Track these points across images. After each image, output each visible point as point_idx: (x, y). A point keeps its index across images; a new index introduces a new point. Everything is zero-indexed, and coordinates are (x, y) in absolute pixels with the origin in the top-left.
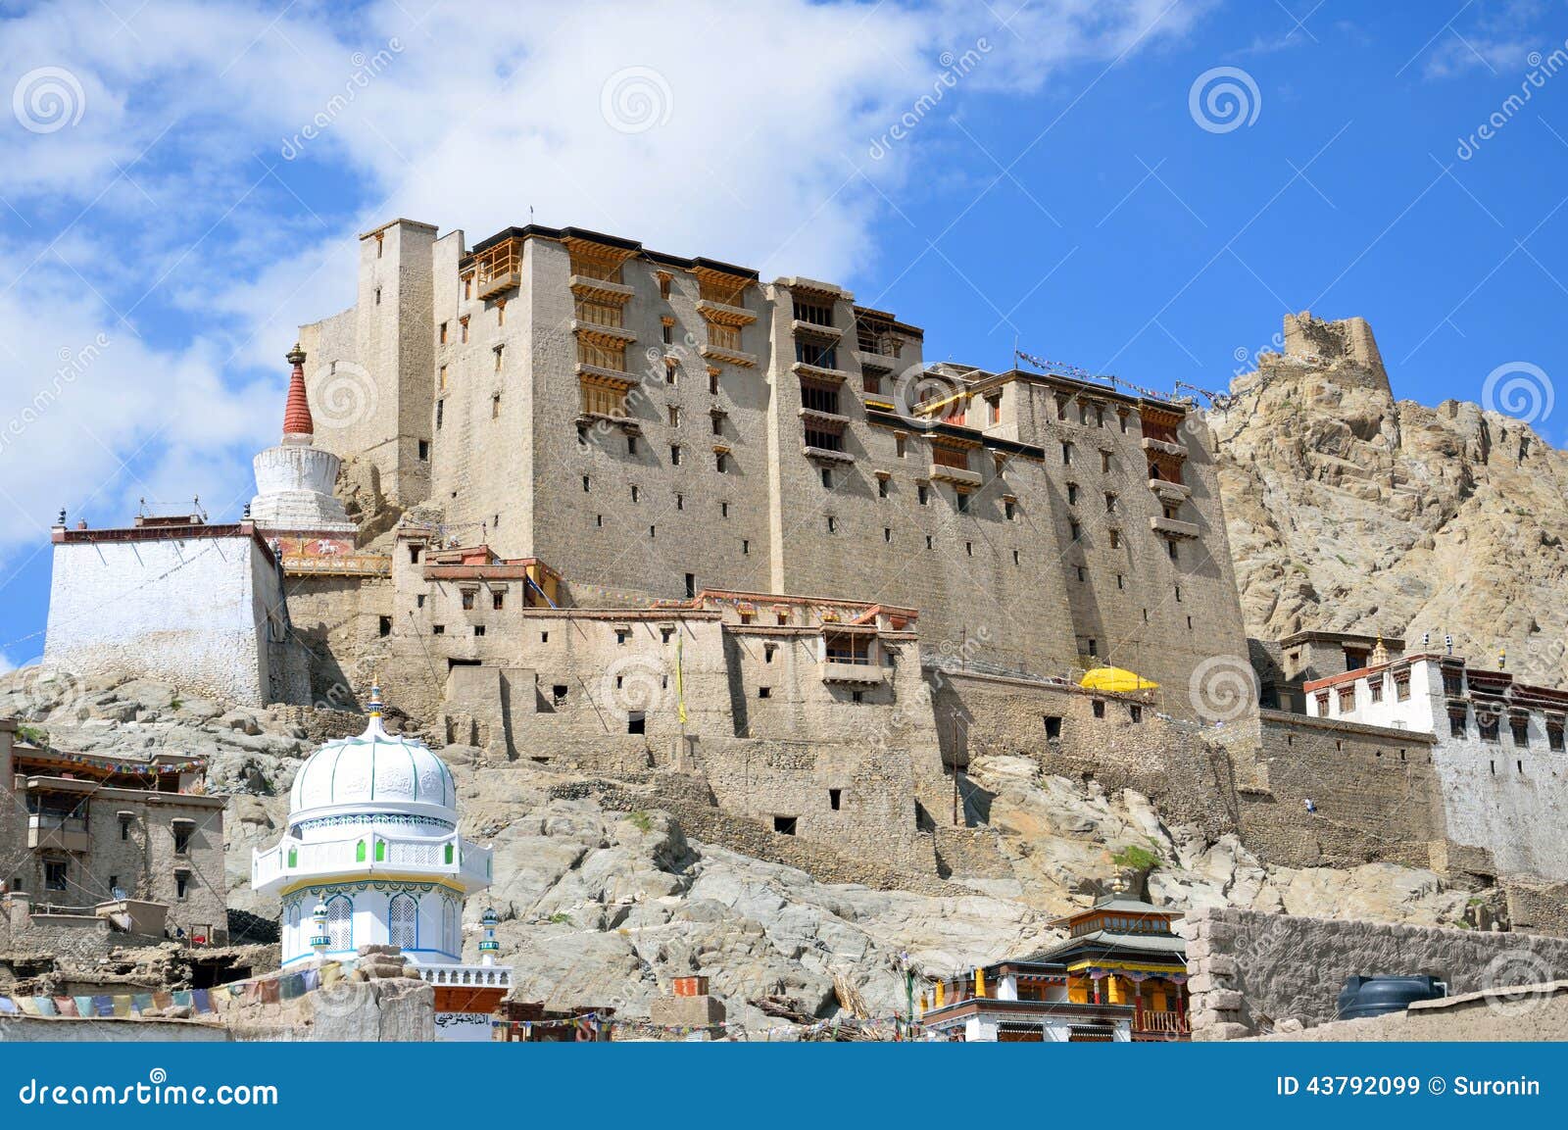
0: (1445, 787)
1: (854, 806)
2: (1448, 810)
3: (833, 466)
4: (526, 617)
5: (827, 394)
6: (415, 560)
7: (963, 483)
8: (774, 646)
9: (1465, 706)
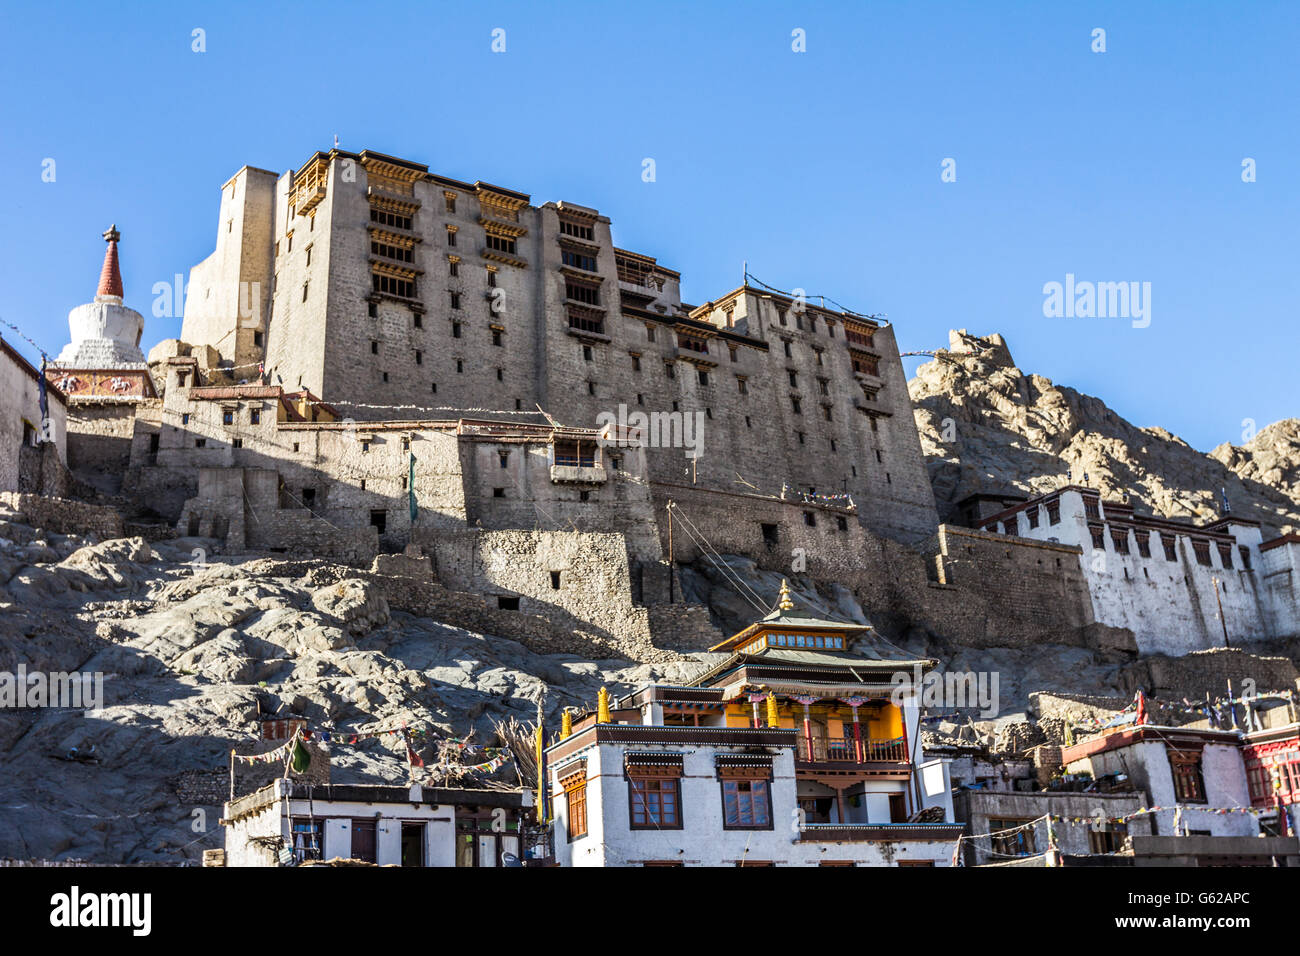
0: (1092, 587)
1: (573, 586)
2: (1095, 605)
3: (593, 344)
4: (279, 430)
5: (589, 291)
6: (182, 384)
7: (703, 363)
8: (508, 452)
9: (1102, 525)
